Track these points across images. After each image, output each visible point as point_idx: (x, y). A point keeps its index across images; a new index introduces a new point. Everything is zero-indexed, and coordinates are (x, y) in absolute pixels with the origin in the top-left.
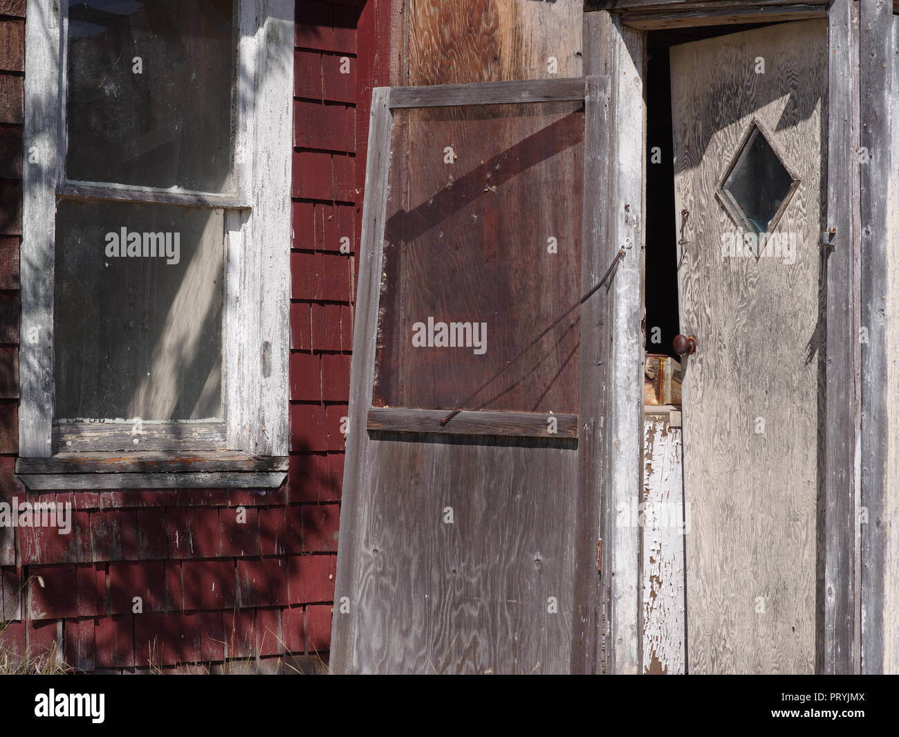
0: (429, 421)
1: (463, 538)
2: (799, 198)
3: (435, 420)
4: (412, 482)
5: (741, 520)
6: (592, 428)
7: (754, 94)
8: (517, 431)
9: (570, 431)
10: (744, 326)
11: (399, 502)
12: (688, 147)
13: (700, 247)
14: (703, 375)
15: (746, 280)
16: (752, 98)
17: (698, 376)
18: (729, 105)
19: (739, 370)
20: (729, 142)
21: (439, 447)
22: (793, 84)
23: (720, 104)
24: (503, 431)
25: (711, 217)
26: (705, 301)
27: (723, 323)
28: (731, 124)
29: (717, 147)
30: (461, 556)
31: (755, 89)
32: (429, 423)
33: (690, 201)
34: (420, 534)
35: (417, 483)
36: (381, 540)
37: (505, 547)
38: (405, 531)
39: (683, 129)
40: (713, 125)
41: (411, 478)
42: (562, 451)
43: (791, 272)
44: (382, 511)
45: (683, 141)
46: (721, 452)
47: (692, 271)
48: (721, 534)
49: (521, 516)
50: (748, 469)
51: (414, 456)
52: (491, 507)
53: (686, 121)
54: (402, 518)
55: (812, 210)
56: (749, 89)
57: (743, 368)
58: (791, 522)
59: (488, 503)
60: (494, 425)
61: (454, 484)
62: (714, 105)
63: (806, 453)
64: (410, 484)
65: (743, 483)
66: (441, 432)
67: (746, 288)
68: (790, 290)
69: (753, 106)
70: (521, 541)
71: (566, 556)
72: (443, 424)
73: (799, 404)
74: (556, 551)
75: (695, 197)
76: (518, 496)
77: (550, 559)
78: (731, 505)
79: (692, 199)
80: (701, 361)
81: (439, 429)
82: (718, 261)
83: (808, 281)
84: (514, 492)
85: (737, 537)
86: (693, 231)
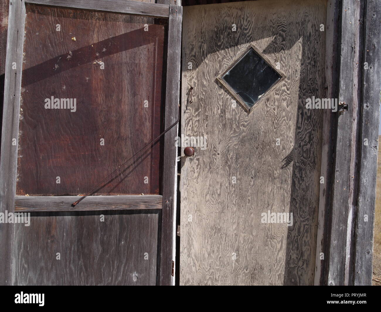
0: (63, 204)
1: (86, 270)
2: (285, 85)
3: (68, 203)
4: (49, 241)
5: (226, 235)
6: (171, 202)
7: (250, 33)
8: (124, 207)
9: (157, 205)
10: (235, 145)
11: (40, 255)
12: (195, 56)
13: (201, 105)
14: (199, 166)
15: (239, 123)
16: (248, 35)
17: (195, 167)
18: (229, 37)
19: (230, 167)
20: (228, 55)
21: (68, 218)
22: (282, 29)
23: (222, 37)
24: (115, 208)
25: (211, 91)
26: (203, 131)
27: (218, 143)
28: (231, 47)
29: (218, 57)
30: (86, 282)
31: (251, 30)
32: (63, 205)
33: (194, 82)
34: (56, 273)
35: (52, 242)
36: (28, 280)
37: (115, 272)
38: (45, 272)
39: (191, 47)
40: (216, 46)
41: (48, 239)
42: (149, 215)
43: (276, 121)
44: (27, 262)
45: (190, 53)
46: (212, 203)
47: (193, 116)
48: (209, 240)
49: (124, 254)
50: (233, 213)
51: (49, 225)
52: (105, 251)
53: (194, 43)
54: (43, 264)
55: (295, 92)
56: (246, 30)
57: (233, 165)
58: (268, 240)
59: (103, 249)
60: (110, 204)
61: (79, 239)
62: (217, 37)
63: (283, 208)
64: (47, 243)
65: (230, 218)
66: (71, 210)
67: (238, 127)
68: (275, 130)
69: (248, 39)
70: (125, 267)
71: (152, 271)
72: (73, 205)
73: (279, 185)
74: (146, 269)
75: (198, 81)
76: (123, 242)
77: (143, 275)
78: (219, 227)
79: (196, 81)
80: (198, 159)
81: (71, 209)
82: (215, 113)
83: (290, 126)
84: (120, 241)
85: (223, 243)
86: (195, 97)
